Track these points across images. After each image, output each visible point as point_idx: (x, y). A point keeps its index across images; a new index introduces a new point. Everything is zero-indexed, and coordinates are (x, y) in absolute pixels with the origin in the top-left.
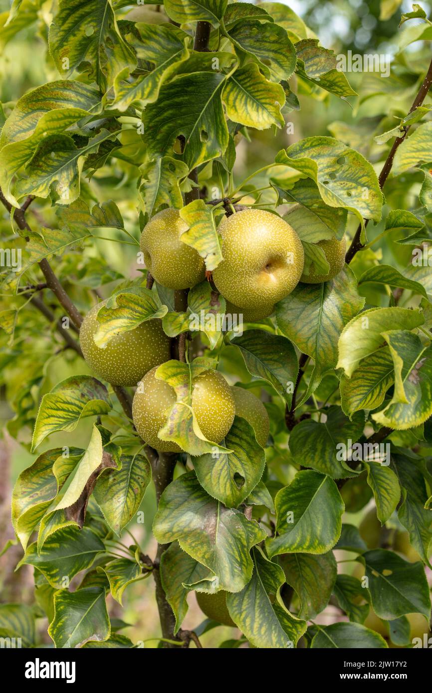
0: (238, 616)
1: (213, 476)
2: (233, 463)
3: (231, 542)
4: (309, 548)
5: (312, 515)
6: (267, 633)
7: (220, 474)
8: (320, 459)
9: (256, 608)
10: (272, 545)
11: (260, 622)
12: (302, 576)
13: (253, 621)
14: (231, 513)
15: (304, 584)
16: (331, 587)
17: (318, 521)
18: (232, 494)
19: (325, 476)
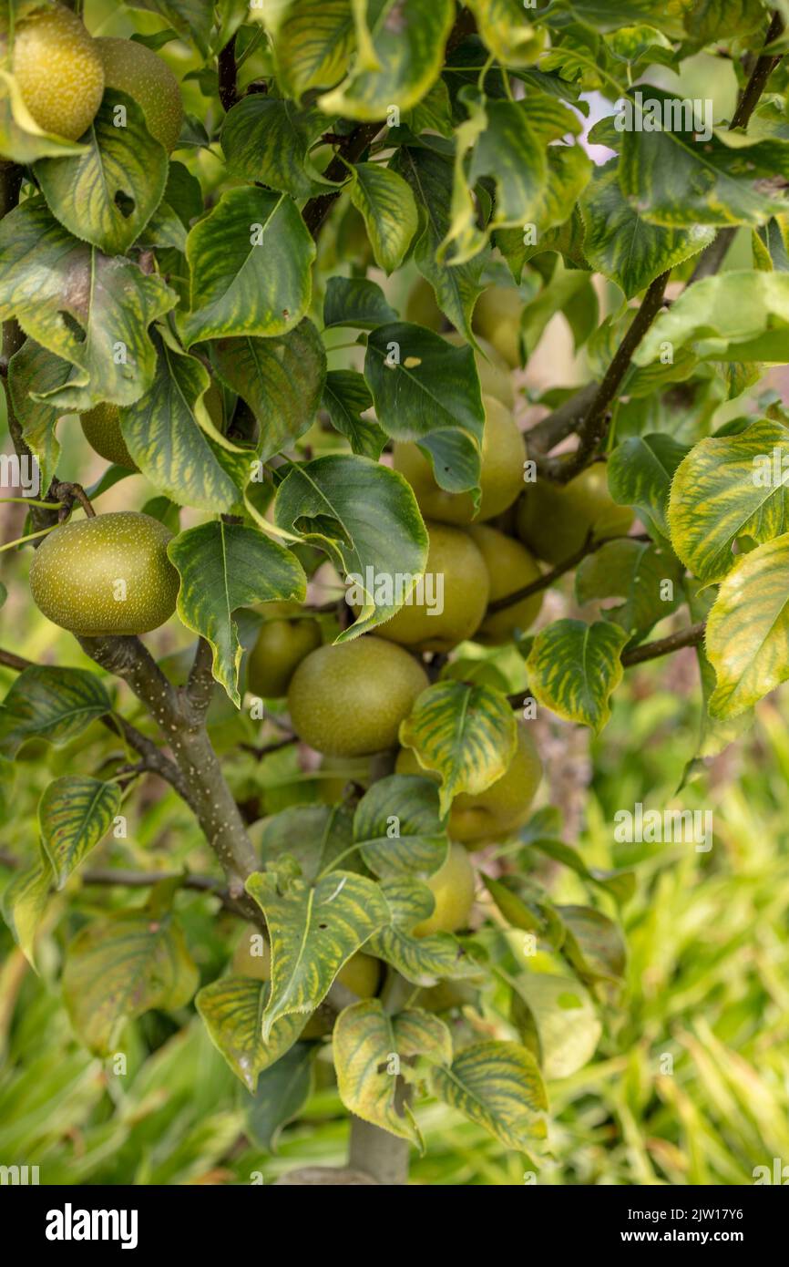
0: (143, 452)
1: (77, 200)
2: (111, 174)
3: (118, 317)
4: (254, 326)
5: (260, 268)
6: (194, 479)
7: (90, 195)
8: (272, 164)
9: (174, 436)
10: (189, 325)
11: (182, 459)
12: (262, 374)
13: (169, 459)
14: (116, 264)
15: (267, 388)
16: (319, 388)
17: (270, 277)
18: (115, 230)
19: (281, 194)
